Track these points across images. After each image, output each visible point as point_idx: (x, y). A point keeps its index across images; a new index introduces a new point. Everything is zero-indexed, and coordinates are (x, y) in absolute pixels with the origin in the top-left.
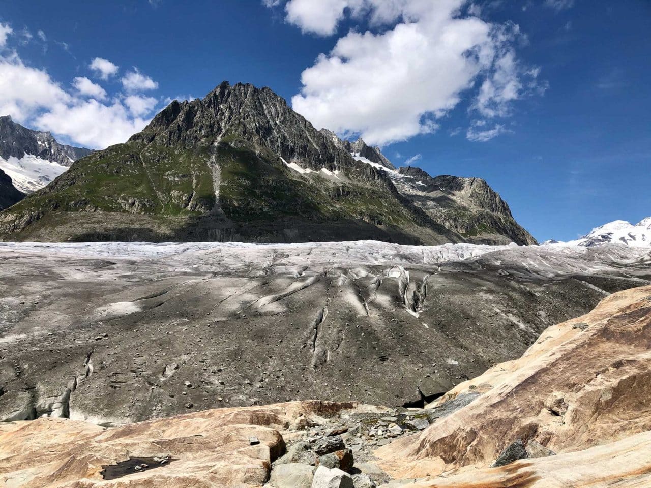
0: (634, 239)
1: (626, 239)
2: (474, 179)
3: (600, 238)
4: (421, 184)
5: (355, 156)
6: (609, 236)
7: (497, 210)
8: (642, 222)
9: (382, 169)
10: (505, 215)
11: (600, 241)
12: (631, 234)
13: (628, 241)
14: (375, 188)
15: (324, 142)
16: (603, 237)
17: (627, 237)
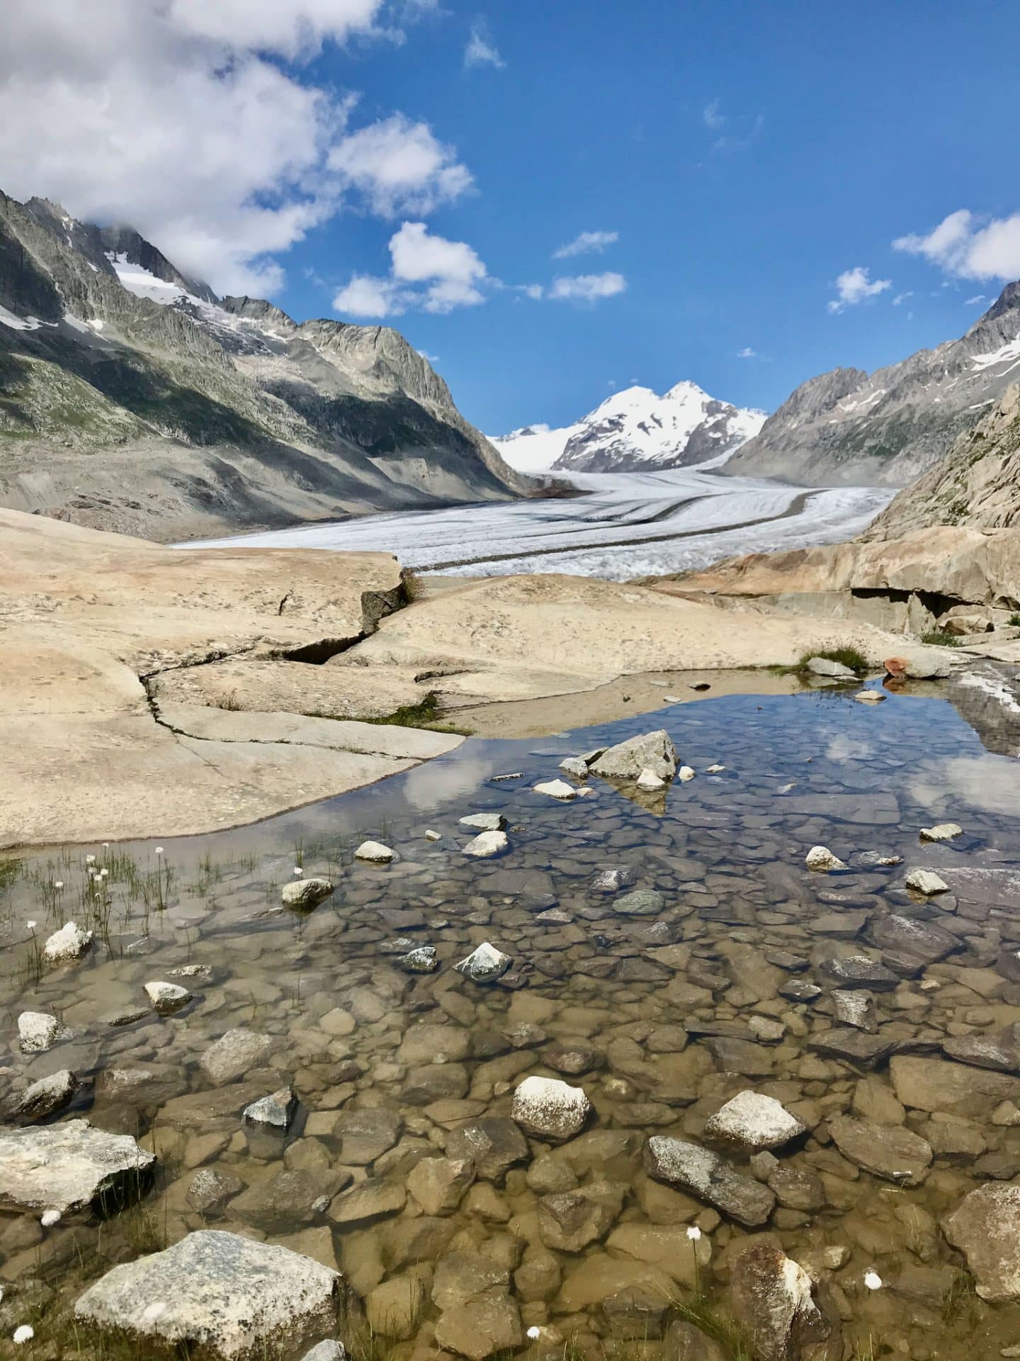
0: (660, 425)
1: (647, 425)
2: (380, 328)
3: (606, 425)
4: (275, 336)
5: (116, 261)
6: (620, 420)
7: (425, 395)
8: (672, 391)
9: (188, 301)
10: (442, 404)
11: (606, 430)
12: (656, 417)
13: (650, 430)
14: (188, 362)
15: (58, 251)
16: (611, 422)
17: (649, 423)
